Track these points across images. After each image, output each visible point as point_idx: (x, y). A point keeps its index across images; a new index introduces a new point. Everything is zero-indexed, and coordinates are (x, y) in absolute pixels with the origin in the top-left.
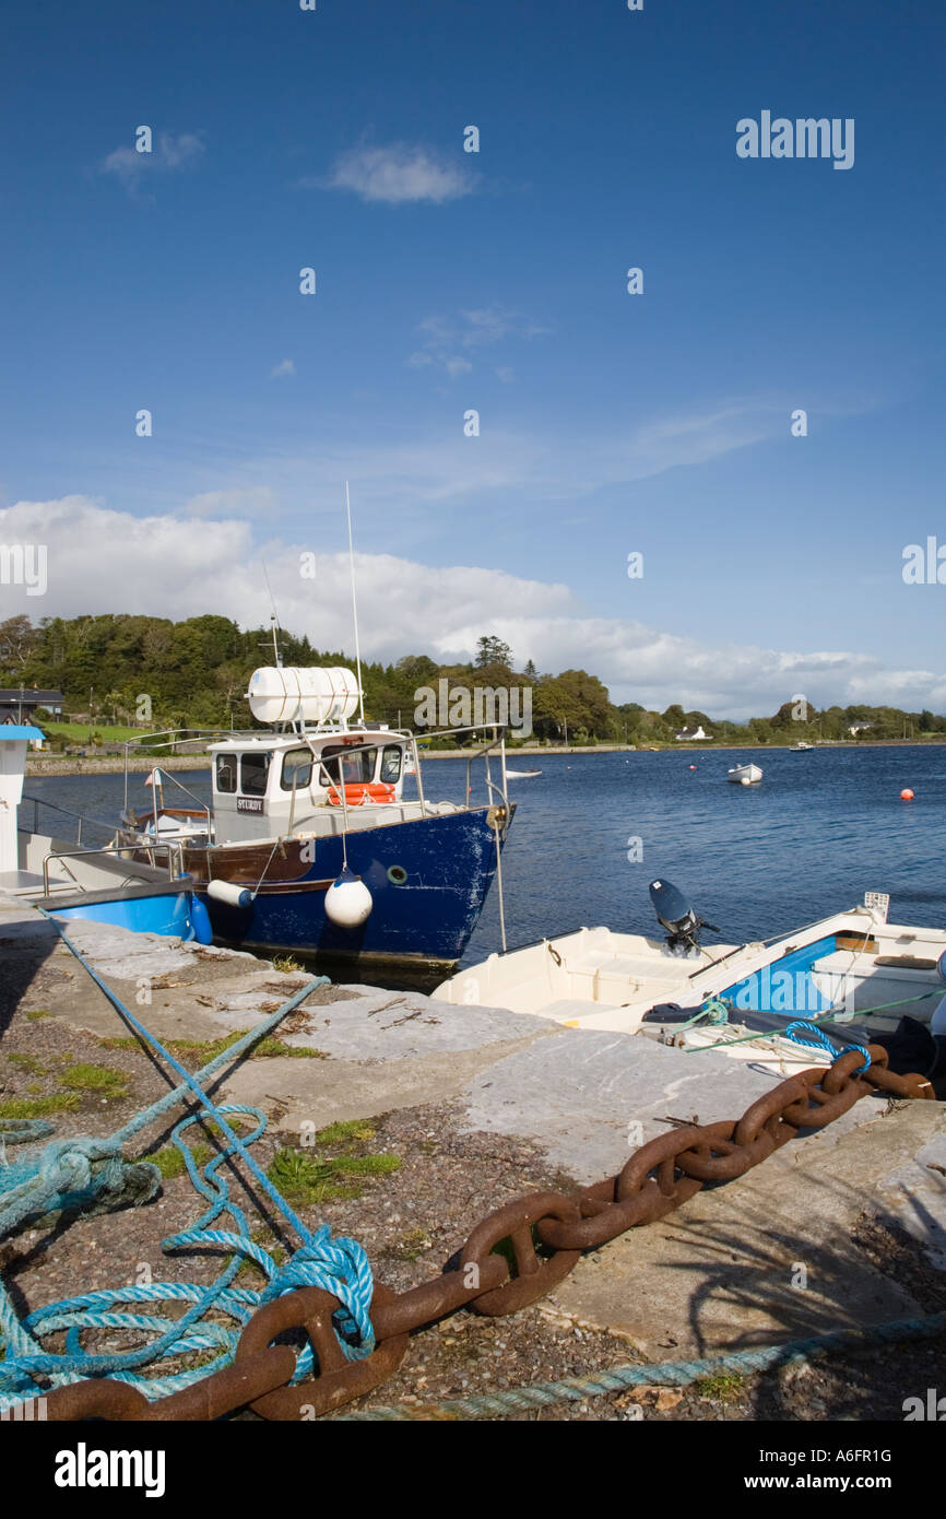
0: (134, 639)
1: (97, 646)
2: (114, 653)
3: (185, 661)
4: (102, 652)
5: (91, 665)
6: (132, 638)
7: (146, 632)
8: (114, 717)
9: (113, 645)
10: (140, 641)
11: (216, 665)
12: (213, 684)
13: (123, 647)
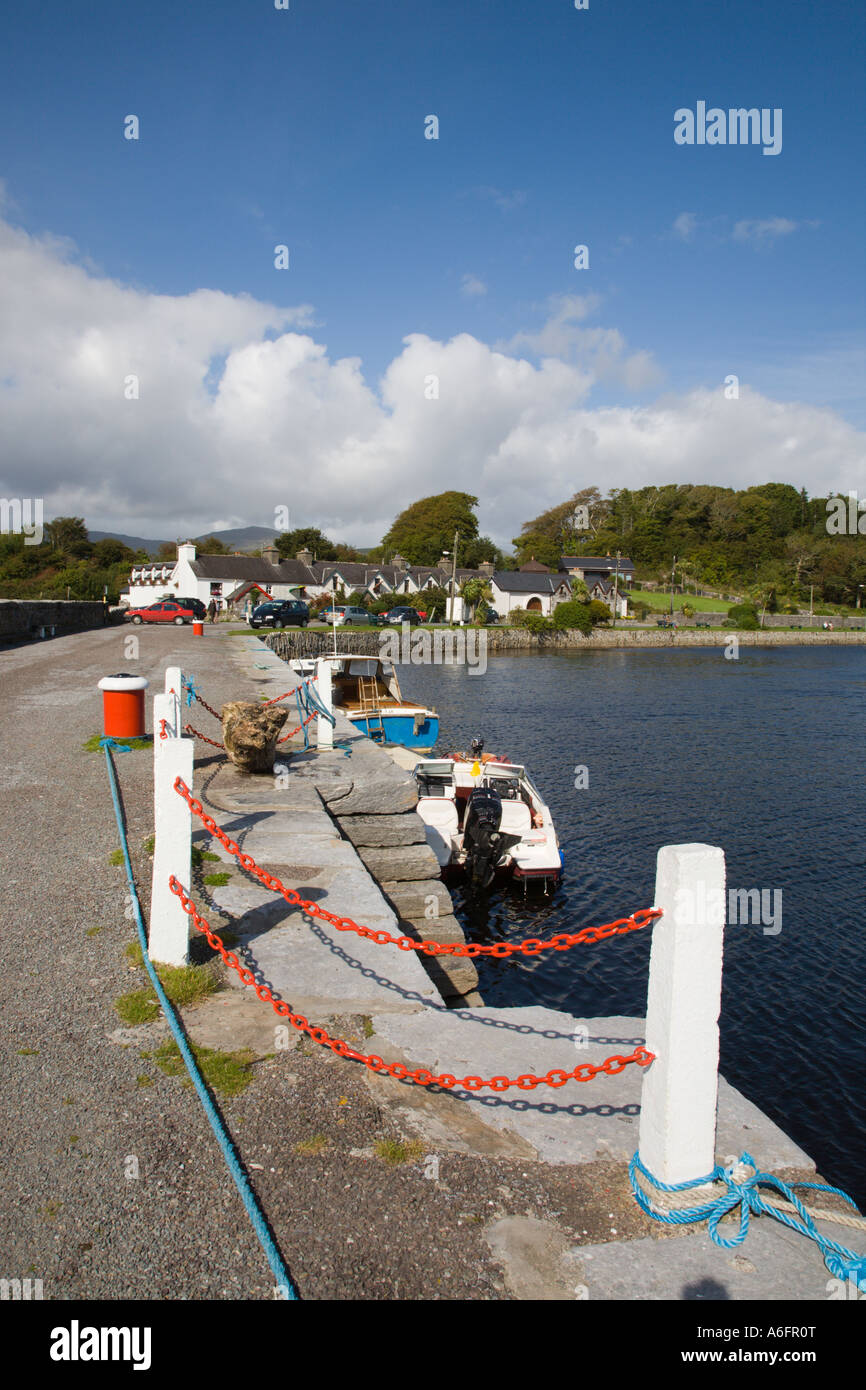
0: (700, 508)
1: (663, 516)
2: (680, 522)
3: (752, 530)
4: (668, 521)
5: (659, 534)
6: (698, 506)
7: (712, 501)
8: (682, 586)
9: (678, 515)
10: (707, 510)
11: (783, 534)
12: (779, 553)
13: (690, 515)
